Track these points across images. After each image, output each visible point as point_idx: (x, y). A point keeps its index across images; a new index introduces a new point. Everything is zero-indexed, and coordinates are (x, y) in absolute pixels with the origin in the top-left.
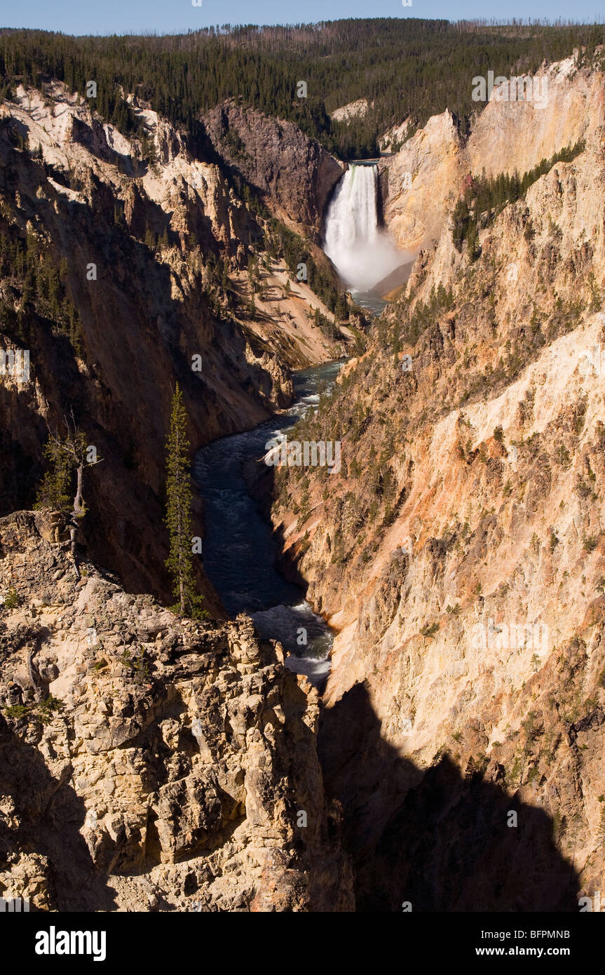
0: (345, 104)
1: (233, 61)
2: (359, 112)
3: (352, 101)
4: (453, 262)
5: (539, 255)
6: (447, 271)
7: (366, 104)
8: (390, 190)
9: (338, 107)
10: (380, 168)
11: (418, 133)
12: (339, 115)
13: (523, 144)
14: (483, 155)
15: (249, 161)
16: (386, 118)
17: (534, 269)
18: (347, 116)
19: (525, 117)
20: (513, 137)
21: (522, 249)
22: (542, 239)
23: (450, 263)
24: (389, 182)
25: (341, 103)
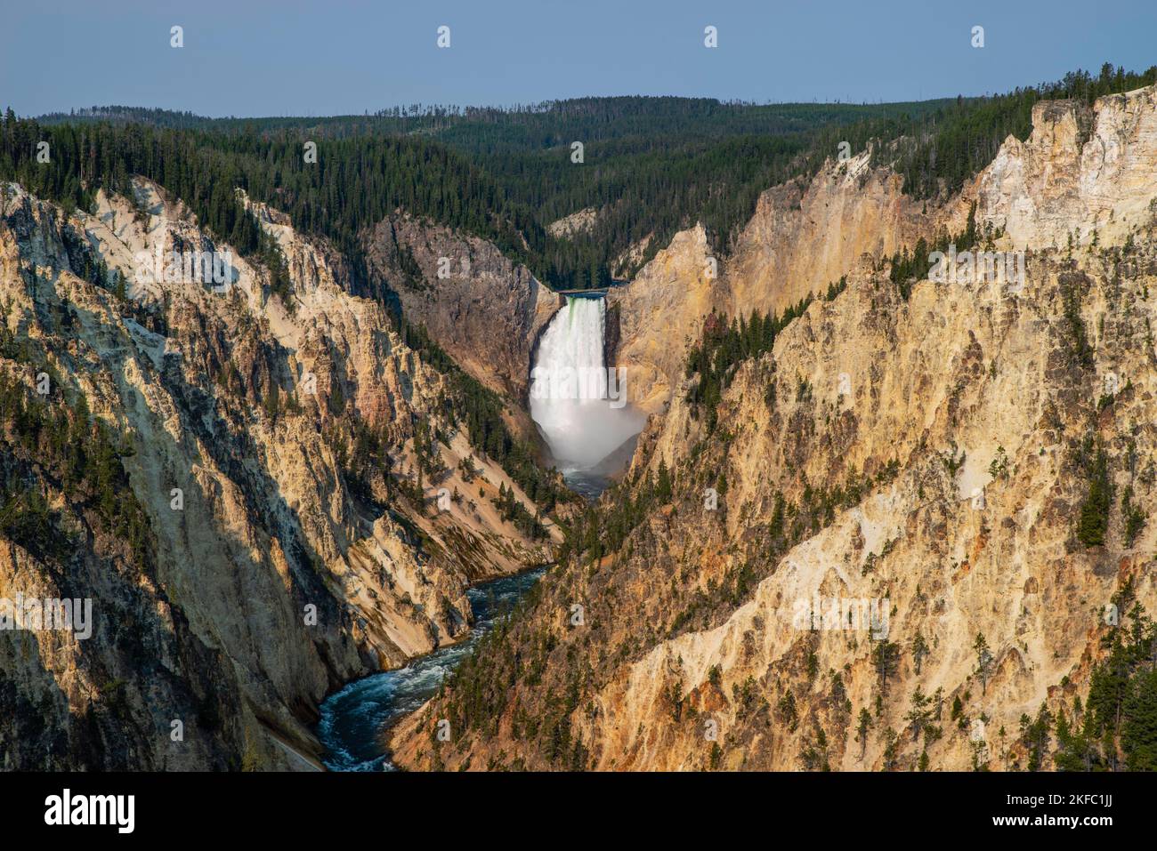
0: (566, 216)
1: (409, 154)
2: (585, 225)
3: (576, 209)
4: (688, 432)
5: (785, 426)
6: (680, 446)
7: (594, 214)
8: (623, 331)
9: (557, 218)
10: (609, 302)
11: (660, 256)
12: (558, 228)
13: (801, 270)
14: (747, 283)
15: (428, 291)
16: (619, 234)
17: (778, 446)
18: (568, 231)
19: (802, 232)
20: (788, 258)
21: (763, 419)
22: (788, 406)
23: (683, 434)
24: (622, 320)
25: (563, 212)
